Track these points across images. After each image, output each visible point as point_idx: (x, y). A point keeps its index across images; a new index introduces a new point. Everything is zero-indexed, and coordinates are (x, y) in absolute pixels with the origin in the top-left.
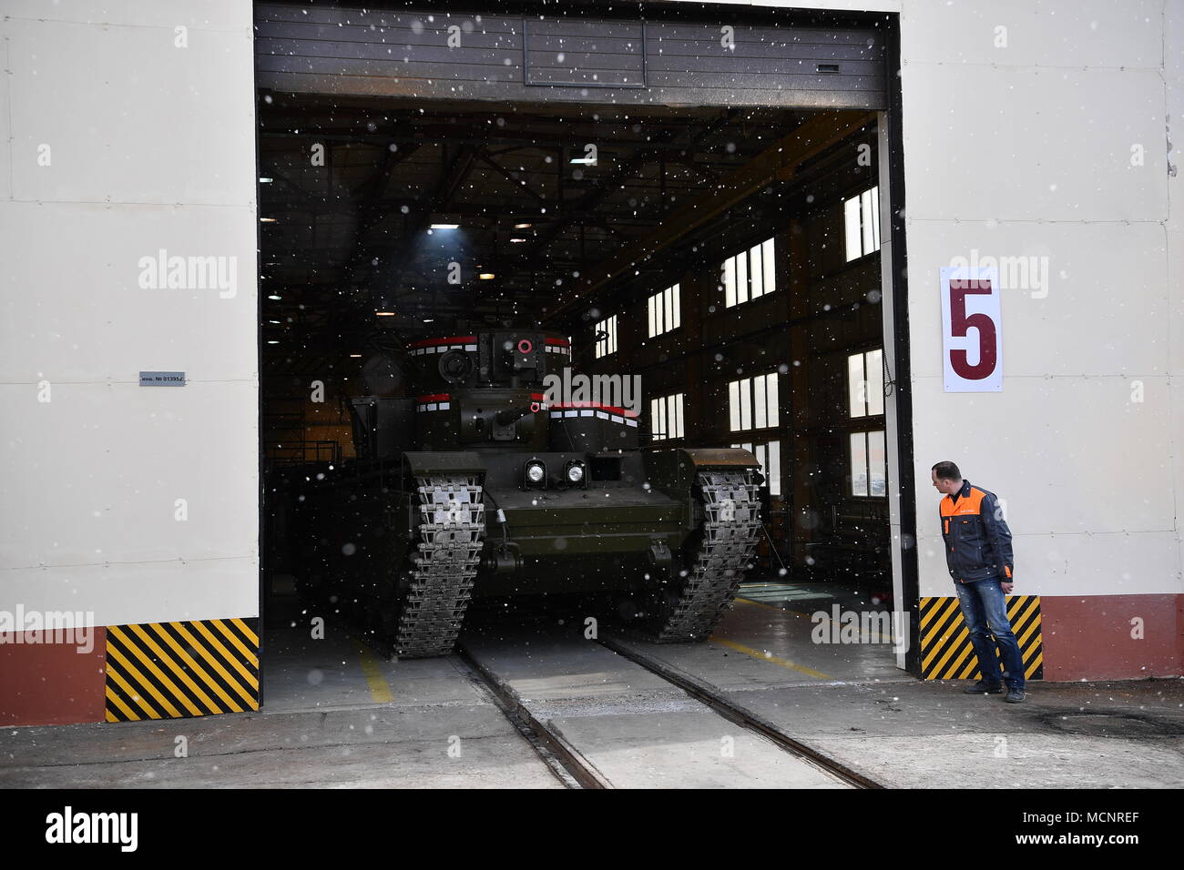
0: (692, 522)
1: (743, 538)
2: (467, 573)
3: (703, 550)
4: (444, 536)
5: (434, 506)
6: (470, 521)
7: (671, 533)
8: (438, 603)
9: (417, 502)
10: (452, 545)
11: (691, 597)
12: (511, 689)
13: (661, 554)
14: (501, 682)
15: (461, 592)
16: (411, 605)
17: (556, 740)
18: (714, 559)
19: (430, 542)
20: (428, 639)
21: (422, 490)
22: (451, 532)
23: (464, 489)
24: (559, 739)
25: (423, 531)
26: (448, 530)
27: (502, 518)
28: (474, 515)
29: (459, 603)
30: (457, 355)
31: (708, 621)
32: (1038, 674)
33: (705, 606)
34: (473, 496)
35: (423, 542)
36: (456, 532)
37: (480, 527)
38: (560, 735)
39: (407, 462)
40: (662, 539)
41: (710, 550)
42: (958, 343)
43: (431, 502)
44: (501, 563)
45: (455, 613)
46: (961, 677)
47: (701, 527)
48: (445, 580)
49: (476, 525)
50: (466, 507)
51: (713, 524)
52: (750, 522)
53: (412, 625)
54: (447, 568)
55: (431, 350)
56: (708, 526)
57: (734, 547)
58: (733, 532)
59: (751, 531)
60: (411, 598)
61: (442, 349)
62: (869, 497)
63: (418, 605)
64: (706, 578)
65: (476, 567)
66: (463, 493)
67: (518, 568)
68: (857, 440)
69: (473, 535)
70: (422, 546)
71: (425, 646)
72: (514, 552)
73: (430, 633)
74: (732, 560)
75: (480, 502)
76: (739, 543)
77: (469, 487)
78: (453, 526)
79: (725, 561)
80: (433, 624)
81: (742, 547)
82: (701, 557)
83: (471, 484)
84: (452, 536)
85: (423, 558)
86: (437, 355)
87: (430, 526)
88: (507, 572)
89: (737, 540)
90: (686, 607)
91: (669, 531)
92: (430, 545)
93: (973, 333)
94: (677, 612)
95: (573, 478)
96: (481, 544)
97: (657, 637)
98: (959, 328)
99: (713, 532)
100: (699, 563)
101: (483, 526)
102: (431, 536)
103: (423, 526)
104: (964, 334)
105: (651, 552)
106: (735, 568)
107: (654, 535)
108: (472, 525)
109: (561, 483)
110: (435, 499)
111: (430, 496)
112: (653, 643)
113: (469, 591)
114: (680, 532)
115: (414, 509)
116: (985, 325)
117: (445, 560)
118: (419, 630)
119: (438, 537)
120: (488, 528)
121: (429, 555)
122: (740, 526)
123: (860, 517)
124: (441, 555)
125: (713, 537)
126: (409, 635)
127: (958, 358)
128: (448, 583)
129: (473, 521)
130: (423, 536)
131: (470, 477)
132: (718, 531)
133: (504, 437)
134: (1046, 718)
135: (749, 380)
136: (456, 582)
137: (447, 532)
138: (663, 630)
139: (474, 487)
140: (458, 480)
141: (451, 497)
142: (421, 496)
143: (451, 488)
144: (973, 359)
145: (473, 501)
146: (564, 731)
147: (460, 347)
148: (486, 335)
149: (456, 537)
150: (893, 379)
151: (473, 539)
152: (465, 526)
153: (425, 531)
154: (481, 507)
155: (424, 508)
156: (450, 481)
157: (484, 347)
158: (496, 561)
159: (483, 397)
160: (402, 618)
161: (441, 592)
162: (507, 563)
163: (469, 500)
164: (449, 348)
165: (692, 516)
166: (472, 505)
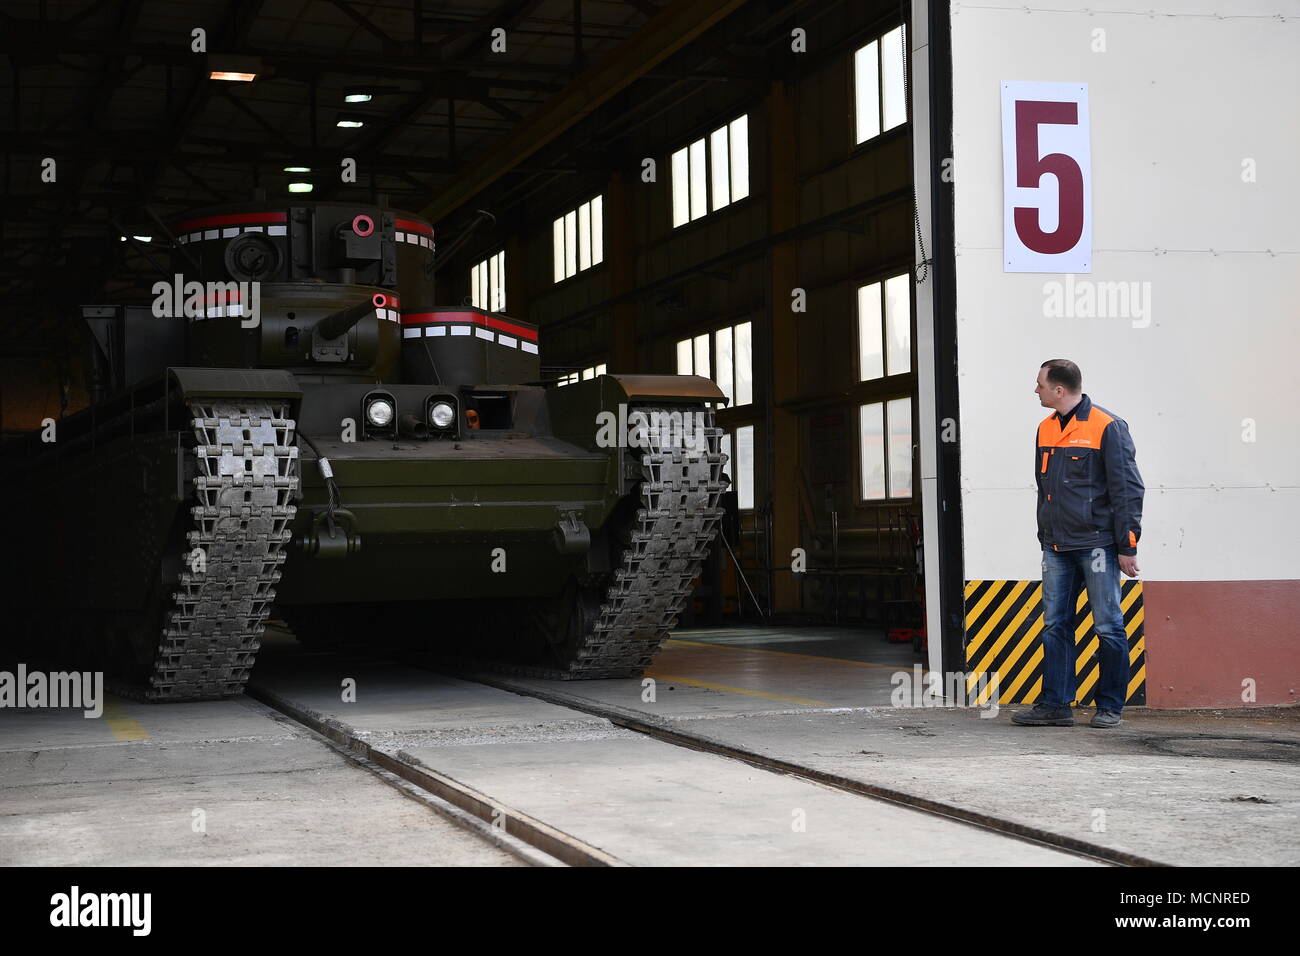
0: (622, 484)
1: (698, 509)
2: (271, 556)
3: (638, 527)
4: (233, 497)
5: (219, 448)
6: (276, 472)
7: (589, 503)
8: (224, 606)
9: (191, 441)
10: (247, 510)
11: (619, 602)
12: (339, 724)
13: (575, 533)
14: (322, 720)
15: (261, 588)
16: (179, 609)
17: (412, 768)
18: (655, 541)
19: (211, 504)
20: (207, 667)
21: (199, 423)
22: (245, 490)
23: (266, 424)
24: (416, 767)
25: (200, 488)
26: (240, 486)
27: (328, 472)
28: (282, 464)
29: (257, 607)
30: (254, 241)
31: (645, 643)
32: (1140, 696)
33: (640, 617)
34: (280, 436)
35: (201, 505)
36: (253, 490)
37: (292, 482)
38: (418, 763)
39: (174, 383)
40: (577, 511)
41: (649, 526)
42: (1027, 198)
43: (213, 442)
44: (325, 543)
45: (252, 624)
46: (1024, 701)
47: (636, 491)
48: (235, 568)
49: (286, 479)
50: (270, 451)
51: (654, 485)
52: (710, 484)
53: (180, 643)
54: (239, 547)
55: (213, 235)
56: (646, 489)
57: (685, 523)
58: (684, 498)
59: (712, 497)
60: (180, 598)
61: (232, 233)
62: (888, 500)
63: (190, 608)
64: (644, 571)
65: (285, 547)
66: (265, 430)
67: (351, 550)
68: (870, 415)
69: (281, 494)
70: (199, 511)
71: (202, 679)
72: (347, 526)
73: (209, 658)
74: (681, 543)
75: (293, 444)
76: (692, 517)
77: (275, 421)
78: (249, 480)
79: (671, 545)
80: (214, 641)
81: (697, 522)
82: (636, 537)
83: (277, 416)
84: (248, 496)
85: (201, 531)
86: (223, 242)
87: (212, 479)
88: (334, 559)
89: (691, 511)
90: (611, 619)
91: (585, 500)
92: (212, 510)
93: (1049, 182)
94: (599, 626)
95: (440, 422)
96: (293, 510)
97: (567, 670)
98: (1028, 176)
99: (655, 499)
100: (631, 547)
101: (297, 480)
102: (212, 495)
103: (201, 479)
104: (1036, 185)
105: (560, 532)
106: (686, 554)
107: (563, 506)
108: (279, 480)
109: (420, 428)
110: (220, 438)
111: (212, 433)
112: (560, 679)
113: (273, 586)
114: (603, 502)
115: (186, 455)
116: (1068, 172)
117: (236, 533)
118: (193, 652)
119: (224, 497)
120: (305, 486)
121: (209, 525)
122: (695, 490)
123: (875, 530)
124: (229, 525)
125: (655, 506)
126: (176, 659)
127: (1026, 221)
128: (240, 572)
129: (282, 472)
130: (199, 495)
131: (277, 407)
132: (662, 497)
133: (331, 357)
134: (1149, 742)
135: (707, 336)
136: (253, 572)
137: (239, 490)
138: (575, 658)
139: (282, 421)
140: (257, 410)
141: (246, 435)
142: (198, 433)
143: (245, 422)
144: (1049, 223)
145: (280, 442)
146: (420, 758)
147: (260, 229)
148: (302, 210)
149: (253, 496)
150: (929, 256)
151: (280, 502)
152: (268, 480)
153: (204, 488)
154: (294, 452)
155: (202, 451)
156: (243, 412)
157: (299, 230)
158: (317, 540)
159: (297, 295)
160: (165, 632)
161: (229, 588)
162: (334, 543)
163: (274, 439)
164: (242, 231)
165: (622, 477)
166: (279, 448)
